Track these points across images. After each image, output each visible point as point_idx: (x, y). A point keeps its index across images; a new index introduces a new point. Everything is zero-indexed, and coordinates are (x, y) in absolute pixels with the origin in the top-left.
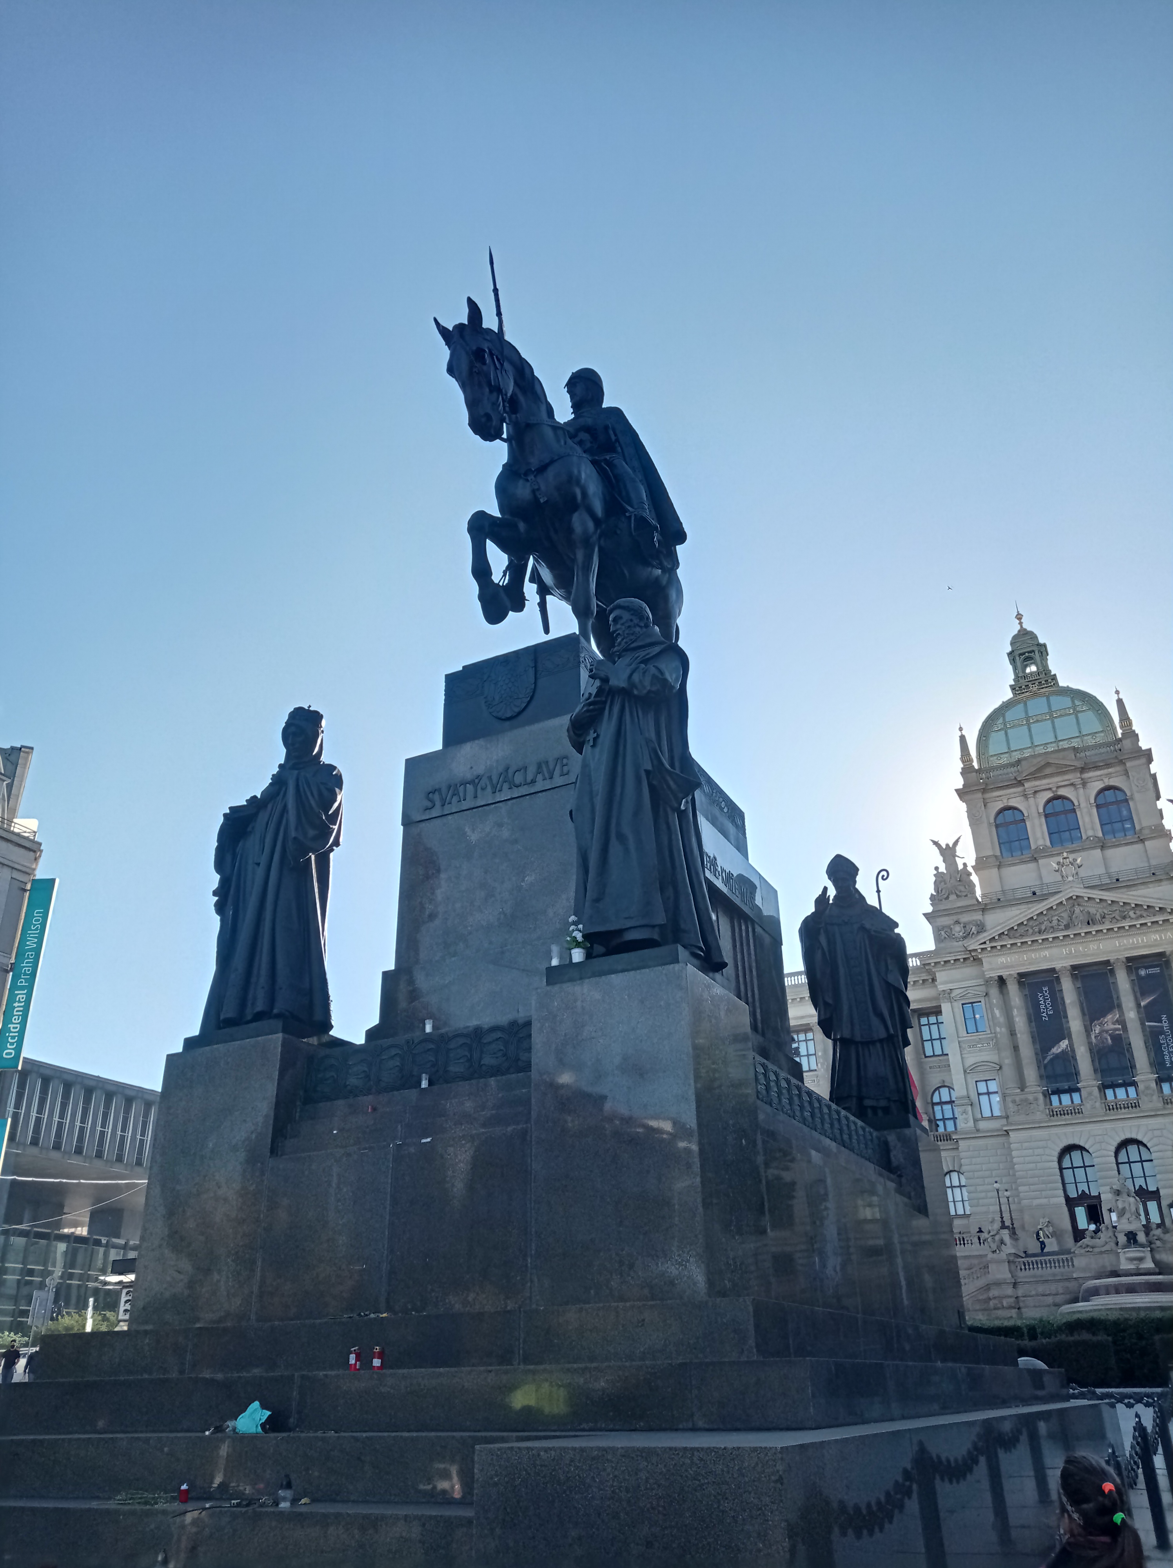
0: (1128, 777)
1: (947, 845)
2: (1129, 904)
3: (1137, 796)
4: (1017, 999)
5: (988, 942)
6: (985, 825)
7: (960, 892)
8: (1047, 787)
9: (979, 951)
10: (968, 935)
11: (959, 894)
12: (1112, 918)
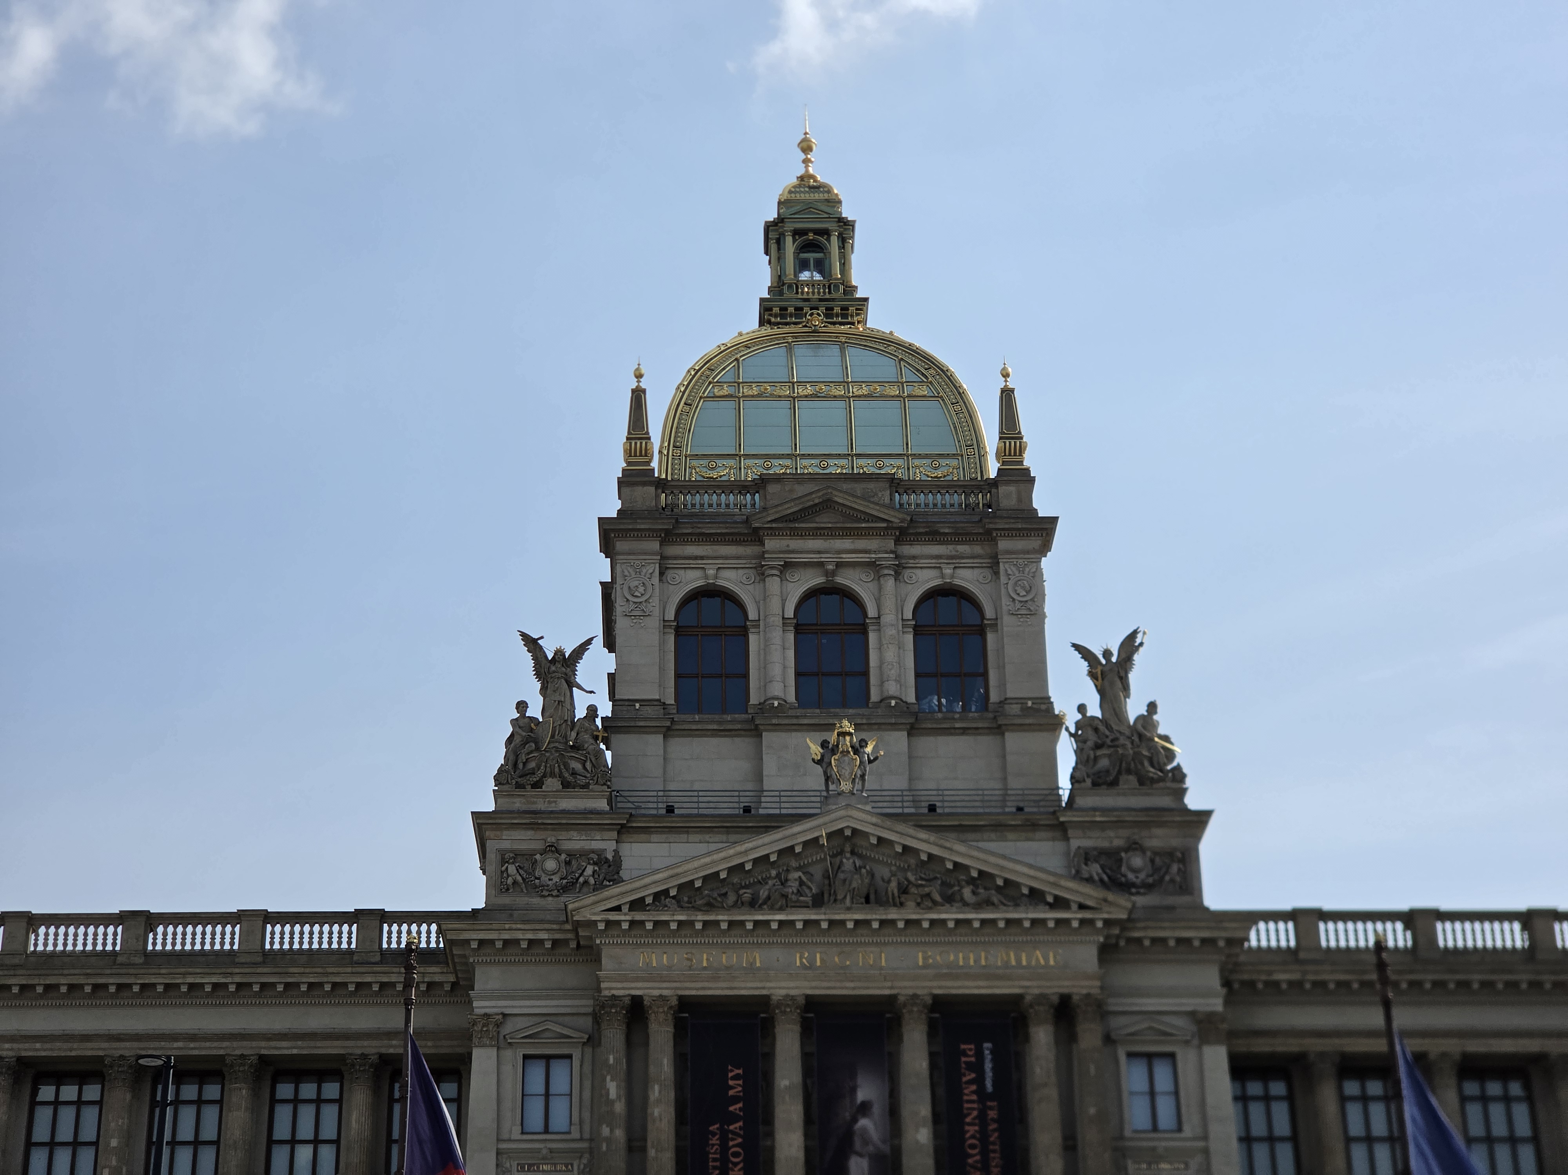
0: (997, 573)
1: (559, 652)
2: (966, 868)
3: (1008, 623)
4: (665, 1061)
5: (625, 909)
6: (654, 623)
7: (574, 773)
8: (815, 558)
9: (601, 926)
10: (574, 884)
11: (570, 779)
12: (922, 897)
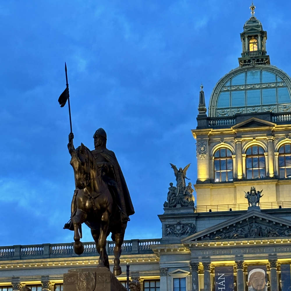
1: (180, 169)
2: (286, 226)
4: (208, 279)
5: (196, 240)
6: (207, 158)
9: (190, 245)
10: (185, 232)
11: (184, 204)
12: (274, 234)
